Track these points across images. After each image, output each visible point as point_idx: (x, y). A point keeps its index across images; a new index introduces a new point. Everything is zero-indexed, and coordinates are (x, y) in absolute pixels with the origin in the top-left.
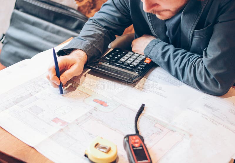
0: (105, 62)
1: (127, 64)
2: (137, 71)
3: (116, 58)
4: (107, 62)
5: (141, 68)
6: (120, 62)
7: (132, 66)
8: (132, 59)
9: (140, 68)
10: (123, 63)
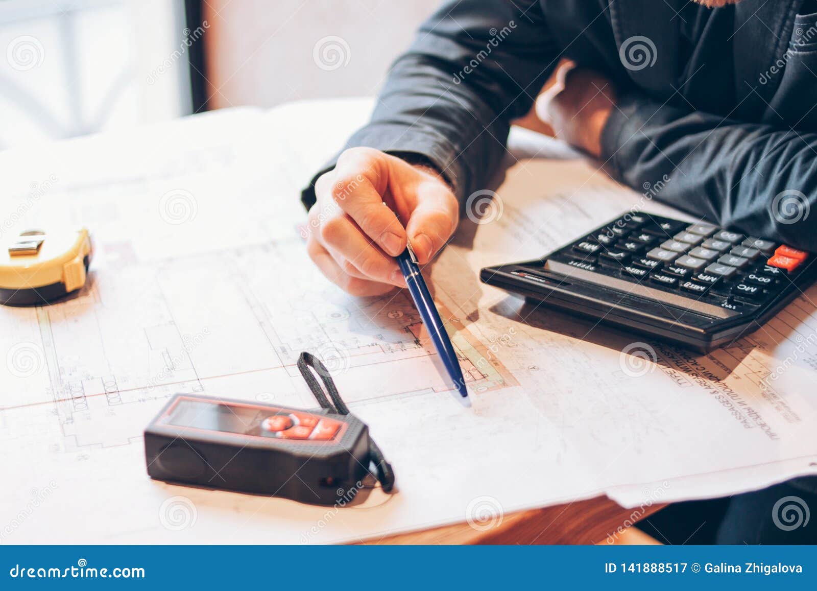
0: (576, 261)
1: (683, 271)
2: (730, 302)
3: (630, 246)
4: (587, 263)
5: (753, 290)
6: (648, 263)
7: (707, 278)
8: (705, 253)
9: (747, 289)
10: (662, 268)
